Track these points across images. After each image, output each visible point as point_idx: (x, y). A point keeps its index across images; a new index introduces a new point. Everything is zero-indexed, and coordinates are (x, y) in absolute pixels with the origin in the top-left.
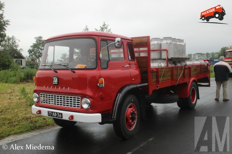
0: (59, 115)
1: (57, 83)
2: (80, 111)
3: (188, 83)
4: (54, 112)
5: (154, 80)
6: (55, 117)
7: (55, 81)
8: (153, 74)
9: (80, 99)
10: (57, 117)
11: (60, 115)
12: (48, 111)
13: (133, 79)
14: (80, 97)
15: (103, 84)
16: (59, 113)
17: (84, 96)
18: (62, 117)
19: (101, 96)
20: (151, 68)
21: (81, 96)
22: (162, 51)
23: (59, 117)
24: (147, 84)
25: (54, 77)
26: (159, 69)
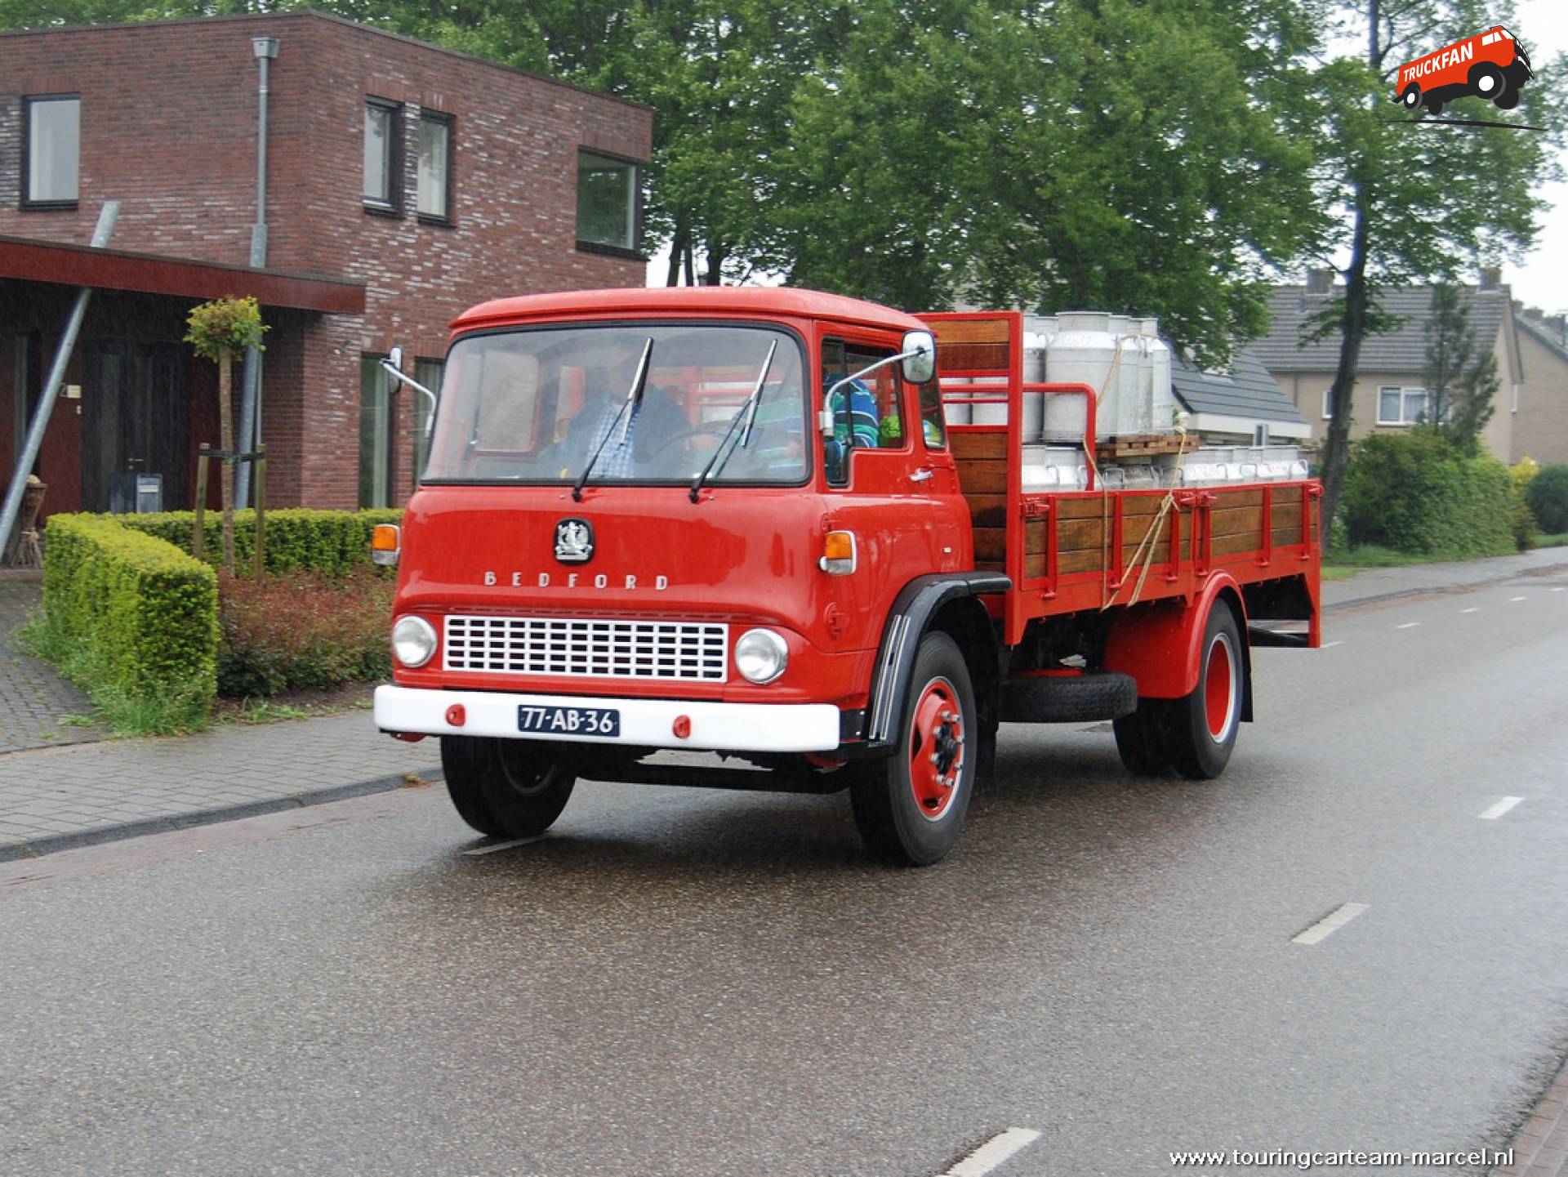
0: (599, 719)
1: (584, 557)
2: (723, 693)
3: (1190, 604)
4: (565, 710)
5: (1033, 564)
6: (567, 732)
7: (575, 543)
8: (1030, 525)
9: (725, 637)
10: (581, 730)
11: (605, 720)
12: (521, 707)
13: (947, 550)
14: (725, 627)
15: (850, 558)
16: (601, 713)
17: (745, 619)
18: (615, 732)
19: (834, 619)
20: (1024, 491)
21: (729, 617)
22: (1047, 394)
23: (598, 732)
24: (1005, 579)
25: (565, 524)
26: (1058, 503)
